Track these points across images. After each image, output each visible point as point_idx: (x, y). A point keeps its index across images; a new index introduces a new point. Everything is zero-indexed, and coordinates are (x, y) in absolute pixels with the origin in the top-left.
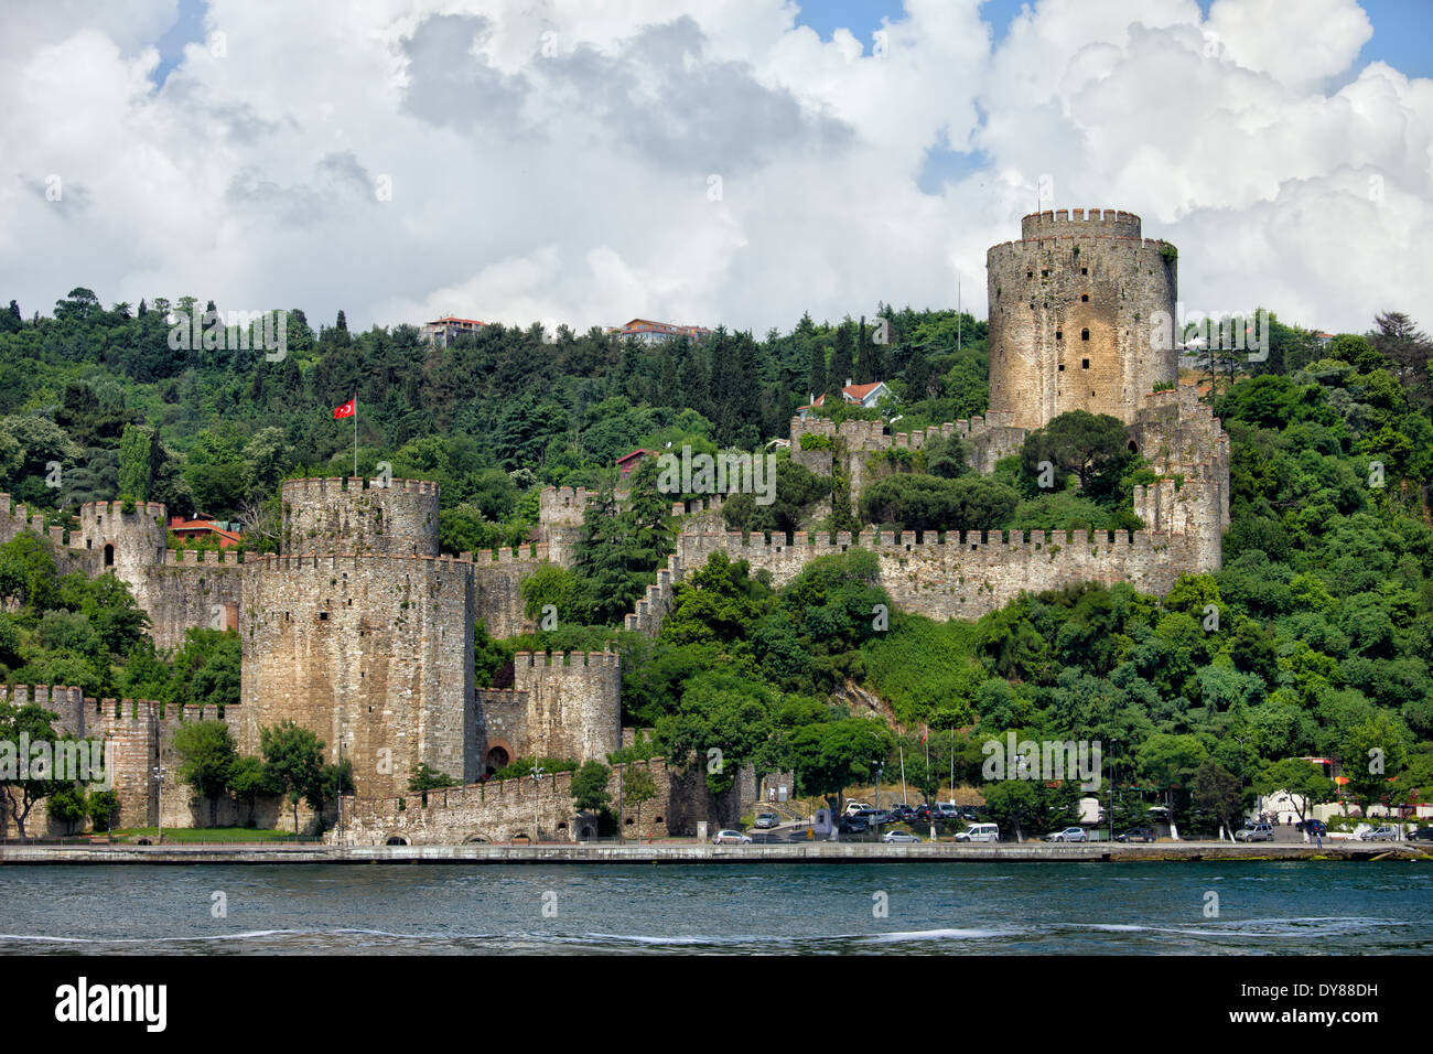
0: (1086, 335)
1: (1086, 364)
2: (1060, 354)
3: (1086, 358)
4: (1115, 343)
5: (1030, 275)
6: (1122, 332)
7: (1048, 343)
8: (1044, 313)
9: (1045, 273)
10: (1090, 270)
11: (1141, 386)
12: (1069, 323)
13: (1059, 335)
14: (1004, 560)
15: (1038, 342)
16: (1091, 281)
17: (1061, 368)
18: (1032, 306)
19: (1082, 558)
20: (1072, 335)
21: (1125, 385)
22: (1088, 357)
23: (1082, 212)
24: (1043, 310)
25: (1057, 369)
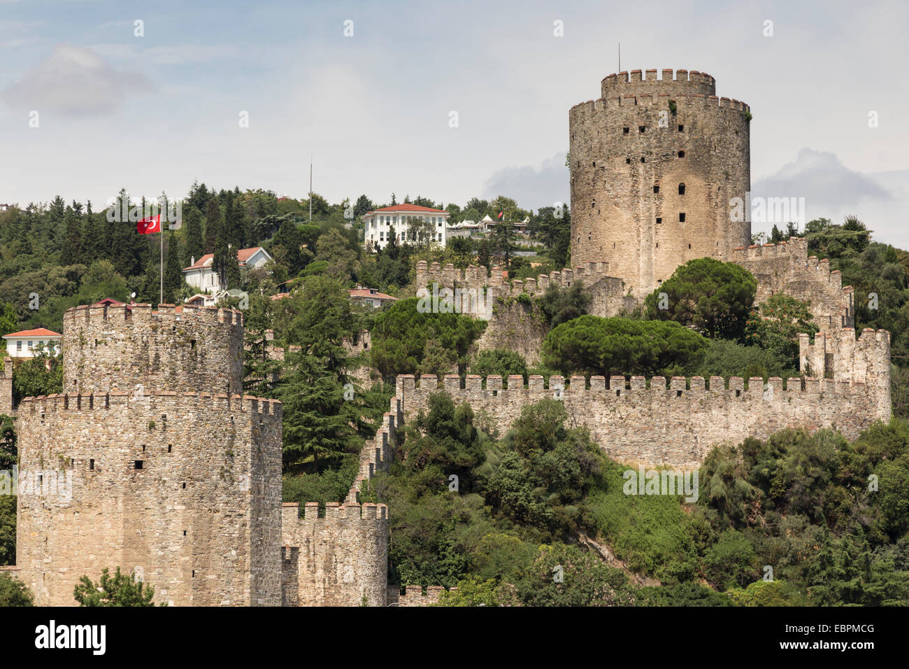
0: (682, 190)
1: (682, 217)
2: (658, 207)
3: (682, 212)
4: (709, 198)
5: (626, 131)
6: (715, 188)
7: (645, 196)
8: (641, 168)
9: (642, 129)
10: (686, 127)
11: (731, 240)
12: (666, 178)
13: (656, 189)
14: (705, 406)
15: (635, 194)
16: (687, 138)
17: (659, 221)
18: (628, 161)
19: (778, 406)
20: (668, 188)
21: (717, 239)
22: (685, 210)
23: (671, 72)
24: (640, 164)
25: (654, 221)
